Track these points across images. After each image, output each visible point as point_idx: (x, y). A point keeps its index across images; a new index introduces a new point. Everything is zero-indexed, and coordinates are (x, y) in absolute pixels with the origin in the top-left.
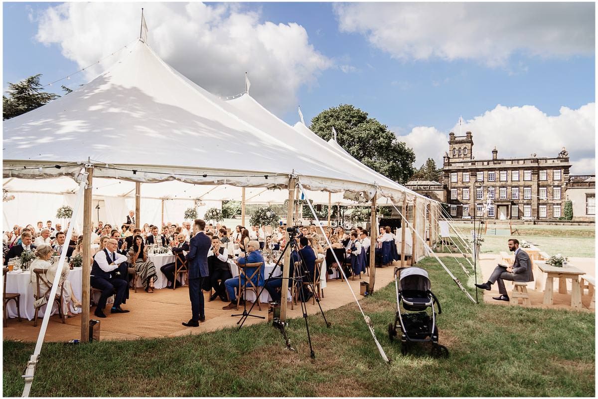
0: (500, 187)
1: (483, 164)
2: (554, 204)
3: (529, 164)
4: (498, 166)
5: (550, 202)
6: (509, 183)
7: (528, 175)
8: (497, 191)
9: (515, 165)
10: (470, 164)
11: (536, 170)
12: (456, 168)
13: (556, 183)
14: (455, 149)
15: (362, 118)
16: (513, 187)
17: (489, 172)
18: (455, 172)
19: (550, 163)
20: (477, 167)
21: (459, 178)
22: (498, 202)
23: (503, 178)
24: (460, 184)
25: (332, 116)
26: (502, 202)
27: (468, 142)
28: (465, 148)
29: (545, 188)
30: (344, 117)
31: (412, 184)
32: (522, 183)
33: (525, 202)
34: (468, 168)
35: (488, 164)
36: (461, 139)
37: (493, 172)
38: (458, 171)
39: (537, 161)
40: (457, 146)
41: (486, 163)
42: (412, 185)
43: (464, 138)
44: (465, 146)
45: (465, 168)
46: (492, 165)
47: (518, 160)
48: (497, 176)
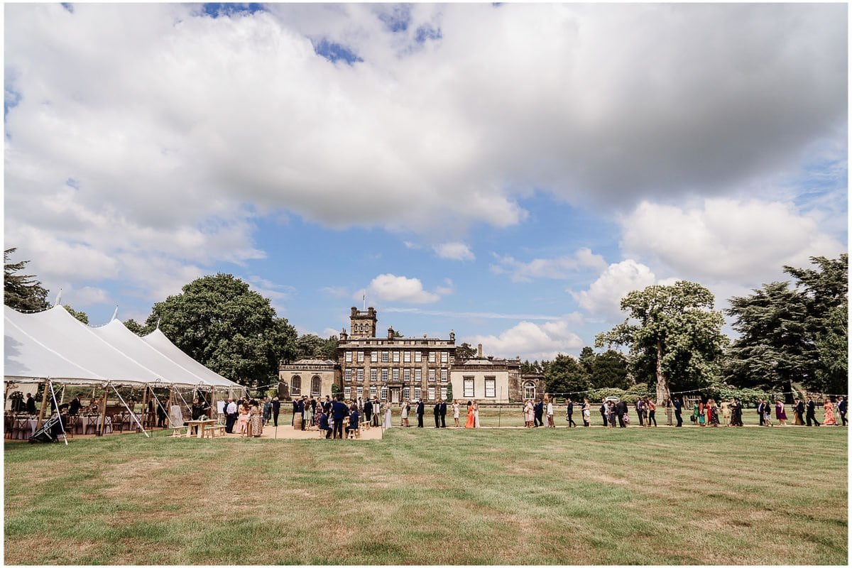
0: (393, 368)
1: (377, 344)
2: (442, 387)
3: (420, 345)
4: (391, 346)
5: (438, 384)
6: (401, 364)
7: (418, 357)
8: (390, 372)
9: (407, 346)
10: (365, 343)
11: (425, 352)
12: (351, 347)
13: (443, 365)
14: (356, 324)
15: (242, 289)
16: (405, 368)
17: (383, 352)
18: (349, 351)
19: (438, 345)
20: (371, 346)
21: (354, 357)
22: (390, 383)
23: (396, 359)
24: (354, 364)
25: (205, 286)
26: (393, 384)
27: (370, 318)
28: (367, 324)
29: (434, 370)
30: (218, 289)
31: (303, 363)
32: (413, 364)
33: (416, 384)
34: (362, 347)
35: (382, 343)
36: (363, 314)
37: (387, 352)
38: (352, 350)
39: (425, 342)
40: (358, 322)
41: (380, 343)
42: (302, 365)
43: (366, 314)
44: (366, 322)
45: (360, 347)
46: (386, 345)
47: (410, 341)
48: (390, 356)
